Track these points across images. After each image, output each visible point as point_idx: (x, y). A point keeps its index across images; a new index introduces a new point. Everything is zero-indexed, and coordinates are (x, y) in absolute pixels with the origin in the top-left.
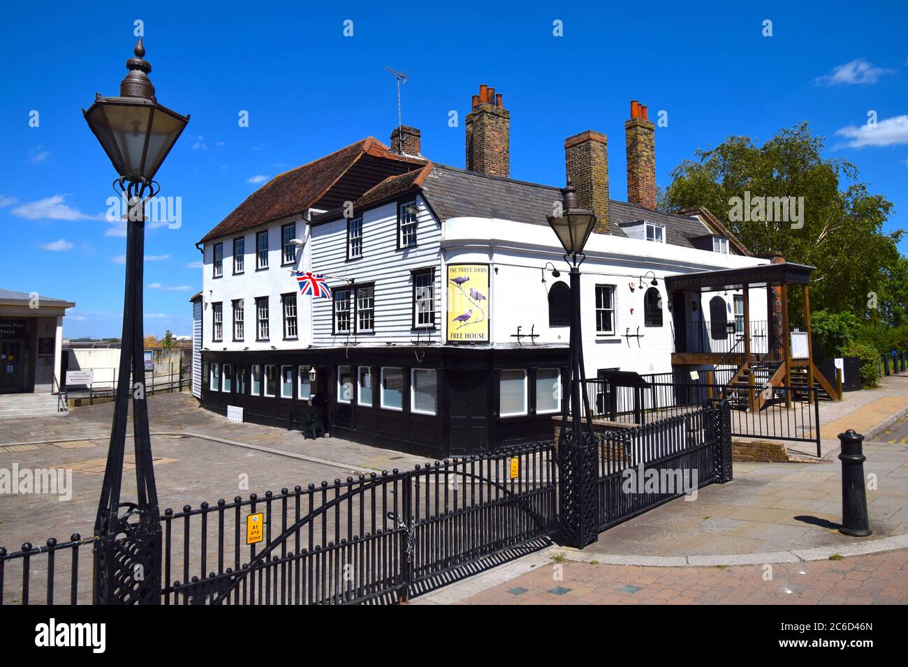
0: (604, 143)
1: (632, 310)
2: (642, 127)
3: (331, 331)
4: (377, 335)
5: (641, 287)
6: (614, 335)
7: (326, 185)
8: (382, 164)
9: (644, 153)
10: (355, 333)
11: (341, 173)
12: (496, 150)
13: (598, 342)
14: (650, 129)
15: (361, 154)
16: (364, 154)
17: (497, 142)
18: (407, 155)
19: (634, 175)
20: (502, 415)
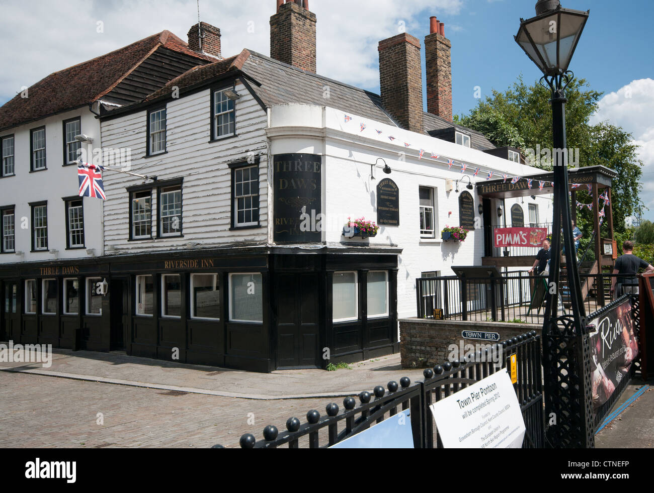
0: (417, 47)
1: (450, 213)
2: (441, 43)
3: (128, 236)
4: (186, 237)
5: (457, 191)
6: (434, 238)
7: (116, 77)
8: (181, 59)
9: (442, 68)
10: (158, 237)
11: (135, 64)
12: (304, 52)
13: (421, 244)
14: (447, 46)
15: (158, 46)
16: (161, 46)
17: (305, 45)
18: (206, 54)
19: (434, 89)
20: (335, 321)
